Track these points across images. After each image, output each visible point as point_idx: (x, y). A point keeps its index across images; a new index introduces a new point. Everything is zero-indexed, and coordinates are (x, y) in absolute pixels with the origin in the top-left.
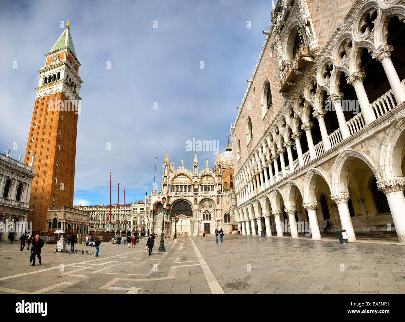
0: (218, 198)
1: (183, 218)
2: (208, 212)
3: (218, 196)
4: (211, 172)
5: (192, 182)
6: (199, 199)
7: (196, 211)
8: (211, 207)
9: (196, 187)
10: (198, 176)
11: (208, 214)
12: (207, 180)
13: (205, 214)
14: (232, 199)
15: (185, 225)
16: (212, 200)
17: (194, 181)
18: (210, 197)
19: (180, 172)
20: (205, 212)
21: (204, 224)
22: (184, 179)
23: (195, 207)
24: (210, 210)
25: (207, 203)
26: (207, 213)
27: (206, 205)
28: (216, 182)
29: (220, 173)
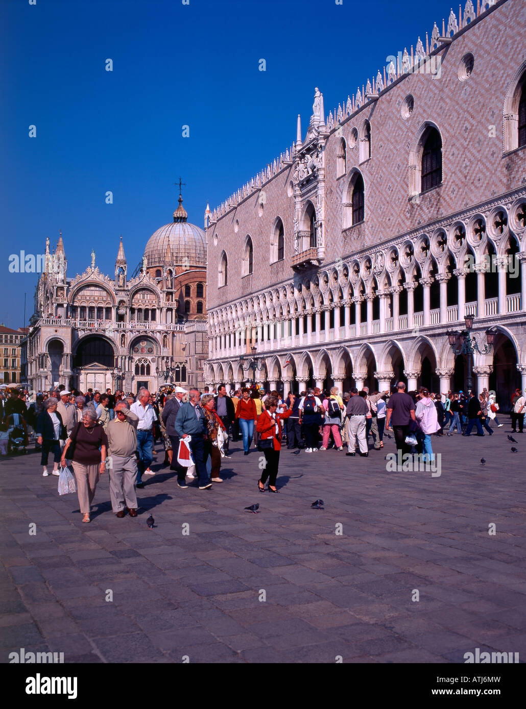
0: (165, 336)
1: (98, 370)
2: (146, 361)
3: (166, 332)
4: (152, 283)
5: (114, 301)
6: (130, 336)
7: (124, 357)
8: (150, 351)
9: (122, 311)
10: (126, 291)
11: (146, 365)
12: (144, 298)
13: (140, 365)
14: (196, 342)
15: (102, 383)
16: (155, 340)
17: (117, 300)
18: (150, 334)
19: (89, 279)
20: (140, 360)
21: (138, 382)
22: (97, 293)
23: (121, 351)
24: (149, 358)
25: (143, 344)
26: (143, 362)
27: (142, 349)
28: (162, 305)
29: (170, 286)
